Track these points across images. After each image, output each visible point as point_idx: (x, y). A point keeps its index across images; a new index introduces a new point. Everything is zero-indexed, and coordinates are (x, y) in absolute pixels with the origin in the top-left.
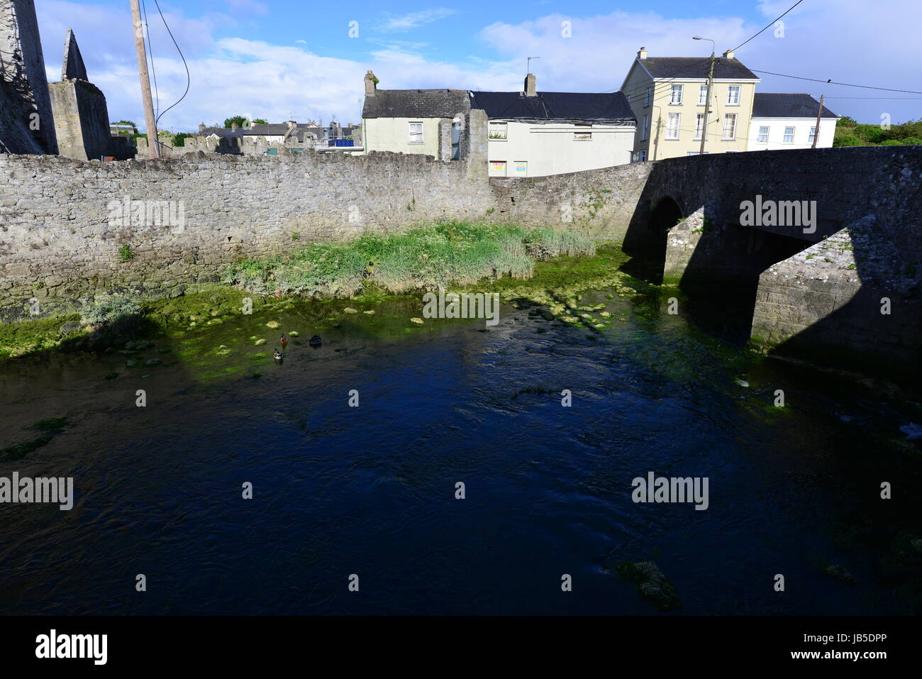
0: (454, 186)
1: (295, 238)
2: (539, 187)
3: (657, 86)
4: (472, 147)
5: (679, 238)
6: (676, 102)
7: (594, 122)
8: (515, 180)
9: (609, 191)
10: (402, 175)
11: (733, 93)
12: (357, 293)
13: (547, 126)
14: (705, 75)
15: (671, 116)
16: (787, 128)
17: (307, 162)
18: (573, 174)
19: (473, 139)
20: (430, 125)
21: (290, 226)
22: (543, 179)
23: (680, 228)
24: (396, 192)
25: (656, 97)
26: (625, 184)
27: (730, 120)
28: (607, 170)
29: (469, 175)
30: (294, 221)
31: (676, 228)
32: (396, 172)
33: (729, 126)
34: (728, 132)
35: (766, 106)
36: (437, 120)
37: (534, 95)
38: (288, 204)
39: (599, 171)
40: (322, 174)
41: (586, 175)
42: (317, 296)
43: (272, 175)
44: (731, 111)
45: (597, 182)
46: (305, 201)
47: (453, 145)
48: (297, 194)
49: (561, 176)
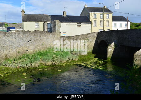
0: (53, 39)
1: (19, 53)
2: (72, 38)
3: (91, 14)
4: (57, 29)
5: (110, 49)
6: (95, 18)
7: (81, 23)
8: (66, 37)
9: (88, 39)
10: (41, 36)
11: (108, 16)
12: (39, 66)
13: (70, 24)
14: (102, 12)
15: (94, 21)
16: (120, 24)
17: (21, 33)
18: (80, 35)
19: (57, 27)
20: (41, 23)
21: (17, 49)
22: (73, 36)
23: (110, 47)
24: (40, 41)
25: (90, 17)
26: (92, 37)
27: (107, 22)
28: (88, 34)
29: (56, 36)
30: (18, 49)
31: (109, 47)
32: (40, 35)
33: (108, 23)
34: (107, 25)
35: (115, 19)
36: (43, 22)
37: (66, 16)
38: (17, 44)
39: (86, 34)
40: (25, 36)
41: (83, 35)
42: (29, 67)
43: (14, 37)
44: (108, 20)
45: (85, 37)
46: (21, 43)
47: (48, 28)
48: (20, 41)
49: (77, 36)
